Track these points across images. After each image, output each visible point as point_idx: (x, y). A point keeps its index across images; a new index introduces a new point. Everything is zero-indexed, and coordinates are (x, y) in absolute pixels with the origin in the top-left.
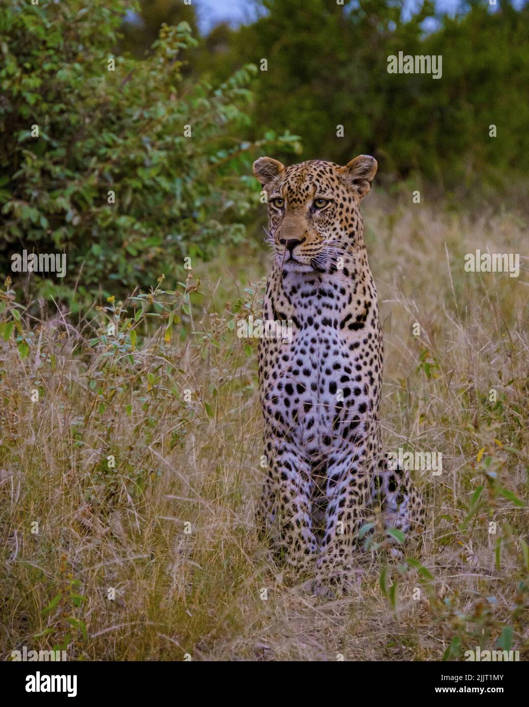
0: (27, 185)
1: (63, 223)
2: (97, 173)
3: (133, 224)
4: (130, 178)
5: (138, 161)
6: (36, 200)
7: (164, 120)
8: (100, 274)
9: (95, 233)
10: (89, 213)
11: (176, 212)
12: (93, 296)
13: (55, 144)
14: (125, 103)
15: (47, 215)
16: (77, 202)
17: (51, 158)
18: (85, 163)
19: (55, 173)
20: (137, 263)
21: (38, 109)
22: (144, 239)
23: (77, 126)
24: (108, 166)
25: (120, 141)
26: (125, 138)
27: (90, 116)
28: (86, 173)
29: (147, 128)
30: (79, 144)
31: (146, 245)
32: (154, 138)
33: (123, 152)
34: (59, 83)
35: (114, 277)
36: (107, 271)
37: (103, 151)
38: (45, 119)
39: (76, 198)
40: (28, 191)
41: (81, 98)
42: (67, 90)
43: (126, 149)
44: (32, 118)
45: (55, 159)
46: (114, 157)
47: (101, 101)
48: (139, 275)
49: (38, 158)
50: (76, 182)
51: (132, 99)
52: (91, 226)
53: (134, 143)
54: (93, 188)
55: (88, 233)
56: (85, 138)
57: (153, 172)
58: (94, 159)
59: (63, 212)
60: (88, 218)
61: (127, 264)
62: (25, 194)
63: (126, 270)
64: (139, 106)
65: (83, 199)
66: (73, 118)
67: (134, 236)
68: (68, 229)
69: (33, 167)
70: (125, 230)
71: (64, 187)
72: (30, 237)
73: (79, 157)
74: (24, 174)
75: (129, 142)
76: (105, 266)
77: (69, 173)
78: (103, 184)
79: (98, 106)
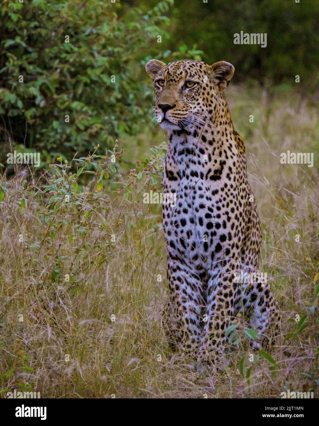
0: (10, 77)
1: (34, 105)
2: (58, 71)
3: (82, 108)
4: (82, 75)
5: (88, 63)
6: (15, 88)
7: (107, 35)
8: (58, 142)
9: (56, 113)
10: (52, 99)
11: (113, 100)
12: (52, 157)
13: (30, 49)
14: (80, 22)
15: (23, 99)
16: (44, 91)
17: (27, 59)
18: (51, 64)
19: (30, 70)
20: (84, 135)
21: (19, 25)
22: (90, 118)
23: (46, 38)
24: (67, 66)
25: (76, 49)
26: (80, 47)
27: (56, 31)
28: (51, 71)
29: (95, 40)
30: (47, 50)
31: (91, 122)
32: (100, 48)
33: (78, 57)
34: (34, 7)
35: (67, 144)
36: (63, 140)
37: (63, 55)
38: (23, 32)
39: (44, 87)
40: (10, 82)
41: (50, 18)
42: (40, 12)
43: (80, 55)
44: (15, 30)
45: (30, 60)
46: (71, 60)
47: (64, 20)
48: (85, 143)
49: (18, 59)
50: (44, 76)
51: (86, 20)
52: (53, 108)
53: (86, 51)
54: (55, 81)
55: (51, 113)
56: (52, 46)
57: (98, 72)
58: (57, 61)
59: (34, 97)
60: (51, 102)
61: (77, 136)
62: (8, 84)
63: (76, 140)
64: (91, 25)
65: (48, 88)
66: (43, 32)
67: (83, 116)
68: (37, 109)
69: (14, 65)
70: (77, 112)
71: (36, 80)
72: (10, 114)
73: (47, 60)
74: (8, 70)
75: (82, 50)
76: (62, 136)
77: (39, 70)
78: (63, 79)
79: (61, 24)
